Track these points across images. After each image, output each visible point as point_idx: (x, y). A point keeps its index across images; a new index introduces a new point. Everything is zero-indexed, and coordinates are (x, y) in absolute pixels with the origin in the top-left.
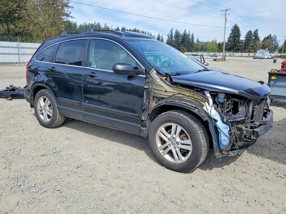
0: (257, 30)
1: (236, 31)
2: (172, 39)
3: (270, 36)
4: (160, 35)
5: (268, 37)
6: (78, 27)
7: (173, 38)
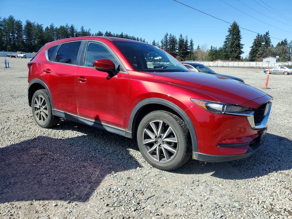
0: (267, 33)
3: (286, 41)
4: (155, 42)
6: (44, 29)
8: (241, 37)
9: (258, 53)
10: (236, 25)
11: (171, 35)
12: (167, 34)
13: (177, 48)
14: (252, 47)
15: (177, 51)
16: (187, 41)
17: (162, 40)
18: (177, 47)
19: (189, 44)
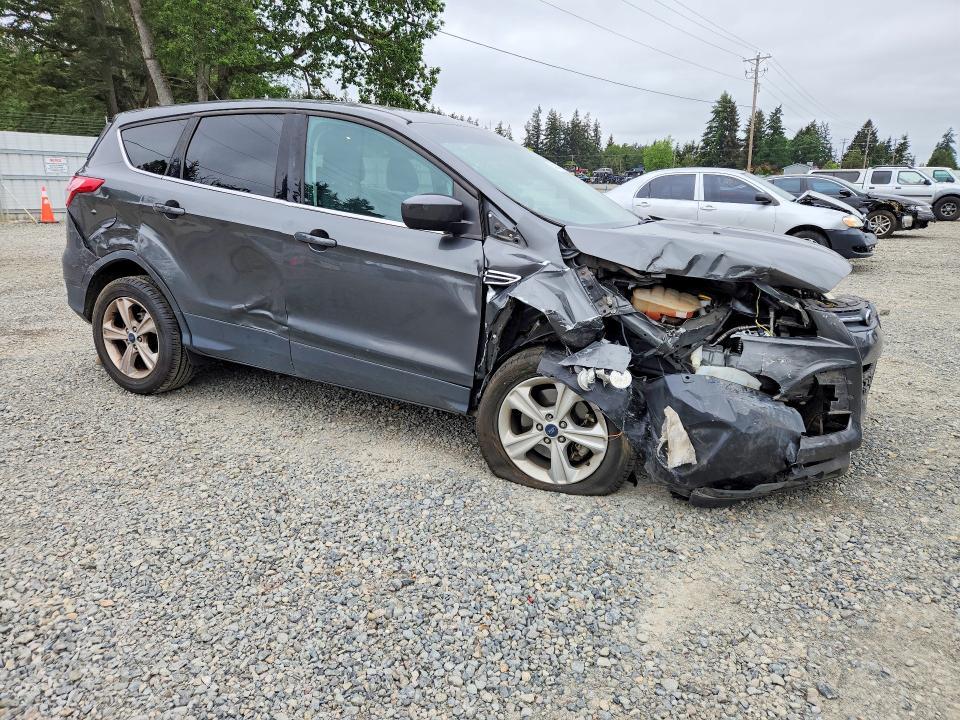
1: (726, 112)
2: (538, 138)
5: (808, 129)
7: (542, 137)
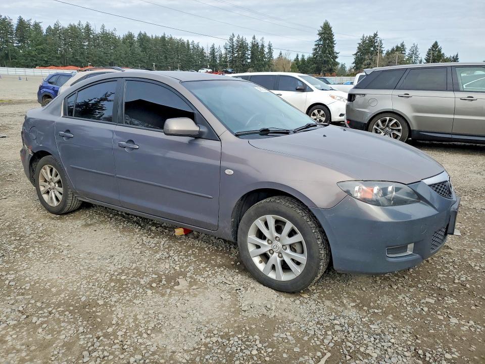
3: (402, 45)
4: (215, 47)
8: (335, 42)
9: (364, 63)
10: (329, 26)
11: (238, 37)
12: (233, 35)
13: (249, 57)
14: (356, 54)
15: (249, 61)
16: (263, 46)
17: (226, 44)
18: (249, 55)
19: (266, 50)
